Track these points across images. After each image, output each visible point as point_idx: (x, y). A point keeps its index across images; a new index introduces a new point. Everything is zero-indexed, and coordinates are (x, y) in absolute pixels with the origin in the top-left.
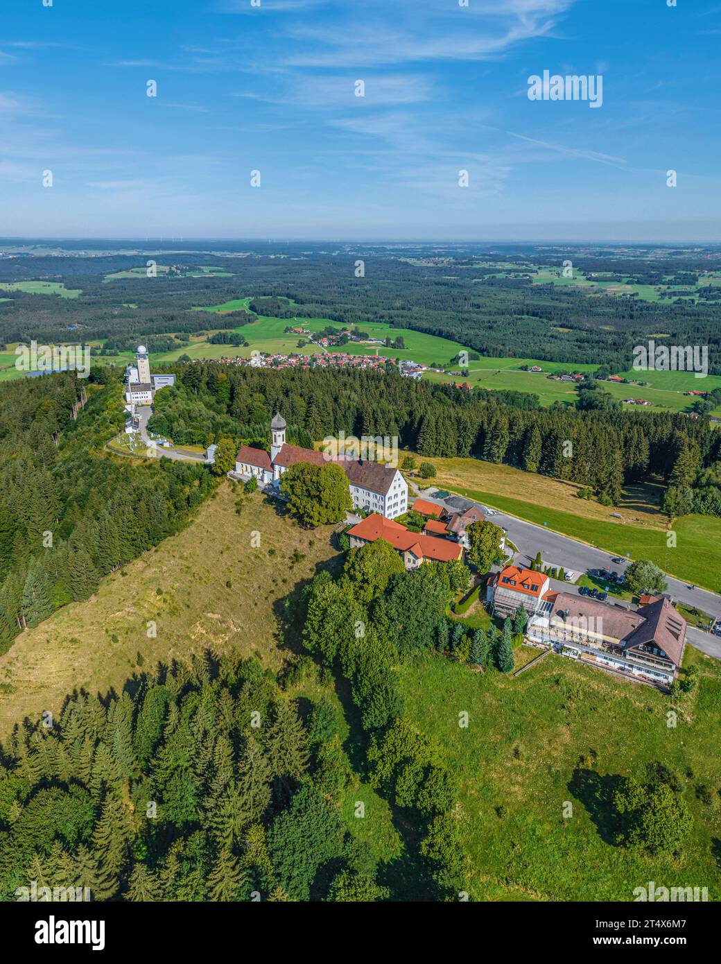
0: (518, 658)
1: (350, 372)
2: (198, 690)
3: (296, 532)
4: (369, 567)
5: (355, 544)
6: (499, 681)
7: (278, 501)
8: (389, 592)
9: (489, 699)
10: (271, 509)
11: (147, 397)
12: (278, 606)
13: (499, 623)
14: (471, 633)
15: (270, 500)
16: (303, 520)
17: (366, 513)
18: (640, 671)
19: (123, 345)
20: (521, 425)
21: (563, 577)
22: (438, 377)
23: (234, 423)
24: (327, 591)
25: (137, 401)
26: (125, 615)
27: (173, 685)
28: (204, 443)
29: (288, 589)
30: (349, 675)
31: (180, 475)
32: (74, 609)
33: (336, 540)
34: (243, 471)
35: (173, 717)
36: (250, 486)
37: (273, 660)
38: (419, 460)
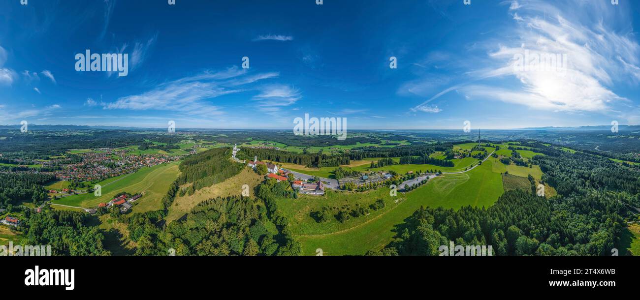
0: (298, 196)
1: (268, 149)
2: (239, 201)
3: (258, 176)
4: (271, 182)
5: (268, 178)
6: (295, 201)
7: (255, 170)
8: (275, 186)
9: (294, 204)
10: (254, 172)
11: (236, 152)
12: (254, 188)
13: (295, 190)
14: (290, 193)
15: (254, 170)
16: (259, 174)
17: (270, 173)
18: (318, 193)
19: (233, 144)
20: (295, 157)
21: (304, 181)
22: (282, 150)
23: (249, 157)
24: (263, 186)
25: (234, 152)
26: (228, 186)
27: (235, 200)
28: (244, 160)
29: (256, 186)
30: (267, 201)
31: (239, 165)
32: (221, 183)
33: (265, 177)
34: (250, 165)
35: (234, 205)
36: (251, 167)
37: (253, 198)
38: (279, 163)
